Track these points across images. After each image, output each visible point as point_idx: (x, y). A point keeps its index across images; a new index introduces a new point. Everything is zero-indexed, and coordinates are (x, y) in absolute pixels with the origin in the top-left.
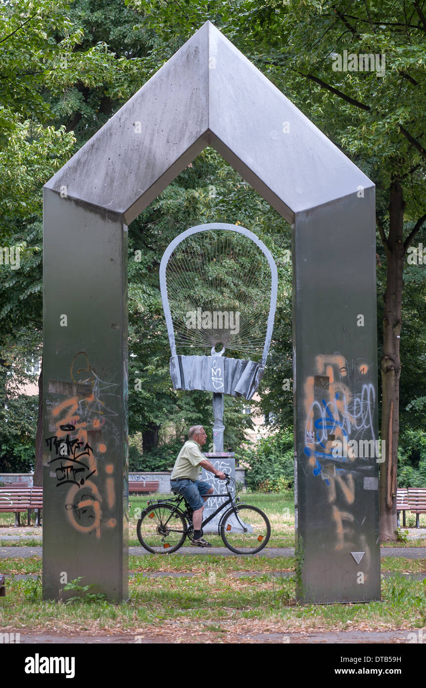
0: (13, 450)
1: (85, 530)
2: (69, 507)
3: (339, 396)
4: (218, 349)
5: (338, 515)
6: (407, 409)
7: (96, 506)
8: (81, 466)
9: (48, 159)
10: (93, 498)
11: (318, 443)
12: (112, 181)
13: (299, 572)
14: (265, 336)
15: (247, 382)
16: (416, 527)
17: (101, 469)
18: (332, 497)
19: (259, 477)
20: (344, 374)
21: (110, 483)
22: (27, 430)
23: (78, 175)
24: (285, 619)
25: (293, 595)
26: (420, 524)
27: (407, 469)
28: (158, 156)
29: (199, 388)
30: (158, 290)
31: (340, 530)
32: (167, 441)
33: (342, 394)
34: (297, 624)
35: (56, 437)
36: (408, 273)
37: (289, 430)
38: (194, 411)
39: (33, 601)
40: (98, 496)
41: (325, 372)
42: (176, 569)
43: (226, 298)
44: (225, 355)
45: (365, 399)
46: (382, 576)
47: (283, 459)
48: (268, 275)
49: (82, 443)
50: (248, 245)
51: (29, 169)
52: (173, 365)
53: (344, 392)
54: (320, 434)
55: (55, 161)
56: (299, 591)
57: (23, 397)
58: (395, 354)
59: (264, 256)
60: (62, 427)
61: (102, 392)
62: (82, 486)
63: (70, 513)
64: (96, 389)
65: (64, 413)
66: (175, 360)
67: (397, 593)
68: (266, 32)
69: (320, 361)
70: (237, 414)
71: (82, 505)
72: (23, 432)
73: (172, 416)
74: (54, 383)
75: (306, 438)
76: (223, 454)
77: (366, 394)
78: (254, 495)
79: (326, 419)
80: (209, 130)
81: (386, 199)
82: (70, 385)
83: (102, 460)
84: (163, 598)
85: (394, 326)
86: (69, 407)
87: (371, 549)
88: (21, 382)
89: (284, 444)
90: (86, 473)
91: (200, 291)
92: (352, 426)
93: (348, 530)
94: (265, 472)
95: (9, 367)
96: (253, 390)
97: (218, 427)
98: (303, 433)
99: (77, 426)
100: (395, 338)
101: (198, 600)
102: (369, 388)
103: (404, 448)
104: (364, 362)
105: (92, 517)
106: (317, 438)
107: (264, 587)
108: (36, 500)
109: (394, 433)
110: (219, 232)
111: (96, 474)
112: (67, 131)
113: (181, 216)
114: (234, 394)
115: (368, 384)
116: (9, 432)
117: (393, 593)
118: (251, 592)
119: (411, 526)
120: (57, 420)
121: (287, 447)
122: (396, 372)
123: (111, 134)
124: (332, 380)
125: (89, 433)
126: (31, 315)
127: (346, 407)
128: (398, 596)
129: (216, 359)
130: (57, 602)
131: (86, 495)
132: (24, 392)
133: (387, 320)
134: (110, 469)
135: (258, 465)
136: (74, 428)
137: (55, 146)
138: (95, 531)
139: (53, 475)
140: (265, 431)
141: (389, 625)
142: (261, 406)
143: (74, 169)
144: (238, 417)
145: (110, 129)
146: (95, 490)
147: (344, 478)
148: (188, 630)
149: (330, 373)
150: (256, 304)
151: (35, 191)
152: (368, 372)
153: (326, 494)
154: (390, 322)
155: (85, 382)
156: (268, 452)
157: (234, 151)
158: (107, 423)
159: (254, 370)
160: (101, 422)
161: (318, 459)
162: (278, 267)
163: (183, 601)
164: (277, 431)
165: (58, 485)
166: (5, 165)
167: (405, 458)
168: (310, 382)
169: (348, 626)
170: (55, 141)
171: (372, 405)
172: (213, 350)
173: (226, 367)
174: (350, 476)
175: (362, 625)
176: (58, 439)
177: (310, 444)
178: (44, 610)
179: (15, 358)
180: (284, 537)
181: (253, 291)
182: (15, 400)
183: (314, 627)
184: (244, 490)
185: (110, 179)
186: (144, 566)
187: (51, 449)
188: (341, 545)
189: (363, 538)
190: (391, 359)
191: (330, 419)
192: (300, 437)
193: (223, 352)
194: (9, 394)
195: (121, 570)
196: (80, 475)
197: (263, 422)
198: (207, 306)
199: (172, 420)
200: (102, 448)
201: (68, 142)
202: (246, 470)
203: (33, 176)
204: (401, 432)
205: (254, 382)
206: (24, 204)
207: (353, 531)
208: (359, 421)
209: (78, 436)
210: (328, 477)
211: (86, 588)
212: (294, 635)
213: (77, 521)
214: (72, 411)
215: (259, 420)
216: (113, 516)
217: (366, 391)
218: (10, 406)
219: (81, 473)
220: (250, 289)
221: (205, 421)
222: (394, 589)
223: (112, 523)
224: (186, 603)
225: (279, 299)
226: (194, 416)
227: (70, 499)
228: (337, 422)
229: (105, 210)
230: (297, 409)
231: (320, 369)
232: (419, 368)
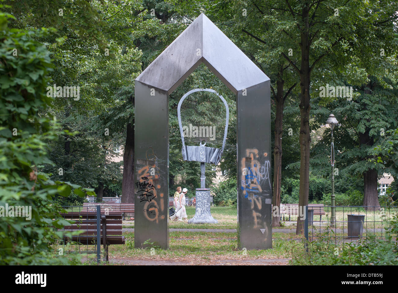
0: (108, 186)
1: (152, 220)
2: (145, 210)
3: (255, 166)
4: (203, 144)
5: (255, 214)
6: (286, 168)
7: (156, 210)
8: (150, 194)
9: (130, 62)
10: (155, 207)
11: (247, 185)
12: (163, 77)
13: (239, 237)
14: (224, 137)
15: (215, 158)
16: (289, 221)
17: (158, 195)
18: (252, 207)
19: (219, 199)
20: (257, 157)
21: (162, 201)
22: (115, 177)
23: (149, 75)
24: (233, 255)
25: (236, 247)
26: (291, 219)
27: (286, 196)
28: (182, 67)
29: (195, 160)
30: (176, 117)
31: (256, 220)
32: (178, 183)
33: (257, 165)
34: (239, 257)
35: (140, 182)
36: (286, 109)
37: (233, 178)
38: (190, 169)
39: (130, 248)
40: (157, 206)
41: (250, 156)
42: (187, 237)
43: (206, 121)
44: (206, 146)
45: (266, 167)
46: (273, 240)
47: (230, 191)
48: (225, 111)
49: (151, 185)
50: (216, 97)
51: (123, 66)
52: (183, 150)
53: (257, 164)
54: (248, 181)
55: (134, 62)
56: (239, 245)
57: (113, 163)
58: (280, 146)
59: (223, 102)
60: (142, 178)
61: (159, 164)
62: (150, 202)
63: (146, 213)
64: (156, 162)
65: (143, 172)
66: (184, 148)
67: (278, 245)
68: (225, 12)
69: (248, 151)
70: (209, 171)
71: (150, 210)
72: (113, 179)
73: (180, 172)
74: (139, 160)
75: (242, 183)
76: (205, 189)
77: (266, 165)
78: (217, 207)
79: (250, 175)
80: (203, 57)
81: (276, 75)
82: (146, 161)
83: (159, 191)
84: (183, 248)
85: (279, 134)
86: (145, 170)
87: (268, 228)
88: (112, 156)
89: (231, 184)
90: (152, 197)
91: (195, 117)
92: (261, 178)
93: (259, 220)
94: (222, 197)
95: (107, 149)
96: (218, 161)
97: (203, 177)
98: (241, 180)
99: (148, 178)
100: (280, 139)
101: (198, 249)
102: (268, 162)
103: (285, 186)
104: (265, 152)
105: (155, 215)
106: (246, 183)
107: (224, 244)
108: (123, 209)
109: (279, 180)
110: (203, 92)
111: (156, 197)
112: (139, 50)
113: (186, 84)
114: (210, 163)
115: (267, 161)
116: (107, 179)
117: (277, 245)
118: (219, 246)
119: (287, 220)
120: (140, 175)
121: (233, 186)
122: (280, 154)
123: (163, 59)
124: (252, 159)
125: (153, 180)
126: (120, 127)
127: (258, 170)
128: (279, 246)
129: (202, 147)
130: (141, 249)
131: (152, 206)
132: (114, 161)
133: (276, 131)
134: (162, 195)
135: (219, 194)
136: (147, 178)
137: (134, 56)
138: (156, 220)
139: (139, 197)
140: (223, 179)
141: (275, 257)
142: (220, 167)
143: (148, 73)
144: (210, 172)
145: (162, 56)
146: (156, 204)
147: (258, 199)
148: (195, 259)
149: (252, 156)
150: (219, 123)
151: (125, 76)
152: (267, 155)
153: (250, 206)
154: (278, 132)
155: (152, 160)
156: (223, 188)
157: (213, 66)
158: (160, 176)
159: (219, 152)
160: (158, 176)
161: (247, 191)
162: (229, 107)
163: (191, 249)
164: (228, 179)
165: (141, 202)
166: (112, 64)
167: (285, 191)
168: (244, 160)
169: (258, 257)
170: (134, 54)
171: (269, 169)
172: (201, 144)
173: (206, 151)
174: (260, 198)
175: (264, 257)
176: (141, 183)
177: (244, 185)
178: (136, 251)
179: (110, 146)
180: (231, 225)
181: (218, 118)
182: (110, 164)
183: (245, 258)
184: (213, 205)
185: (162, 77)
186: (173, 236)
187: (138, 187)
188: (256, 226)
189: (265, 223)
190: (278, 148)
191: (252, 175)
192: (239, 182)
193: (205, 144)
194: (107, 161)
195: (166, 236)
196: (149, 198)
197: (221, 175)
198: (197, 124)
199: (180, 173)
200: (159, 187)
201: (139, 55)
202: (214, 196)
203: (124, 69)
204: (282, 179)
205: (219, 158)
206: (120, 81)
207: (261, 221)
208: (264, 176)
209: (149, 182)
210: (251, 199)
211: (152, 244)
212: (237, 261)
213: (148, 216)
214: (146, 172)
215: (219, 174)
216: (163, 214)
217: (266, 163)
218: (107, 167)
219: (150, 197)
220: (216, 117)
221: (195, 174)
222: (277, 244)
223: (163, 217)
224: (193, 250)
225: (230, 121)
226: (190, 171)
227: (145, 207)
228: (254, 176)
229: (160, 89)
230: (238, 171)
231: (248, 155)
232: (291, 151)
